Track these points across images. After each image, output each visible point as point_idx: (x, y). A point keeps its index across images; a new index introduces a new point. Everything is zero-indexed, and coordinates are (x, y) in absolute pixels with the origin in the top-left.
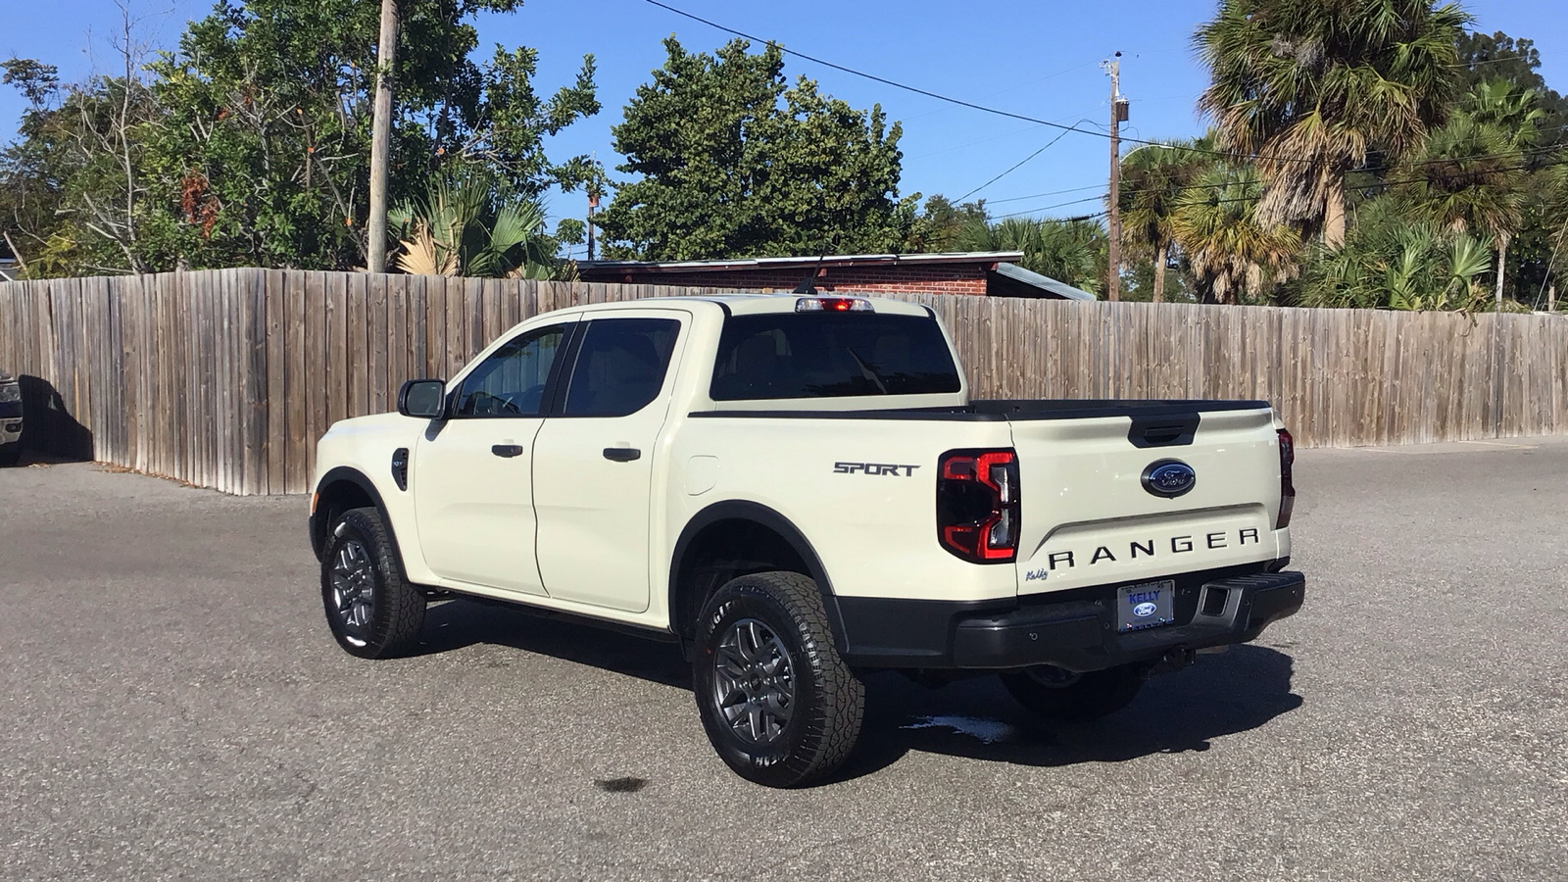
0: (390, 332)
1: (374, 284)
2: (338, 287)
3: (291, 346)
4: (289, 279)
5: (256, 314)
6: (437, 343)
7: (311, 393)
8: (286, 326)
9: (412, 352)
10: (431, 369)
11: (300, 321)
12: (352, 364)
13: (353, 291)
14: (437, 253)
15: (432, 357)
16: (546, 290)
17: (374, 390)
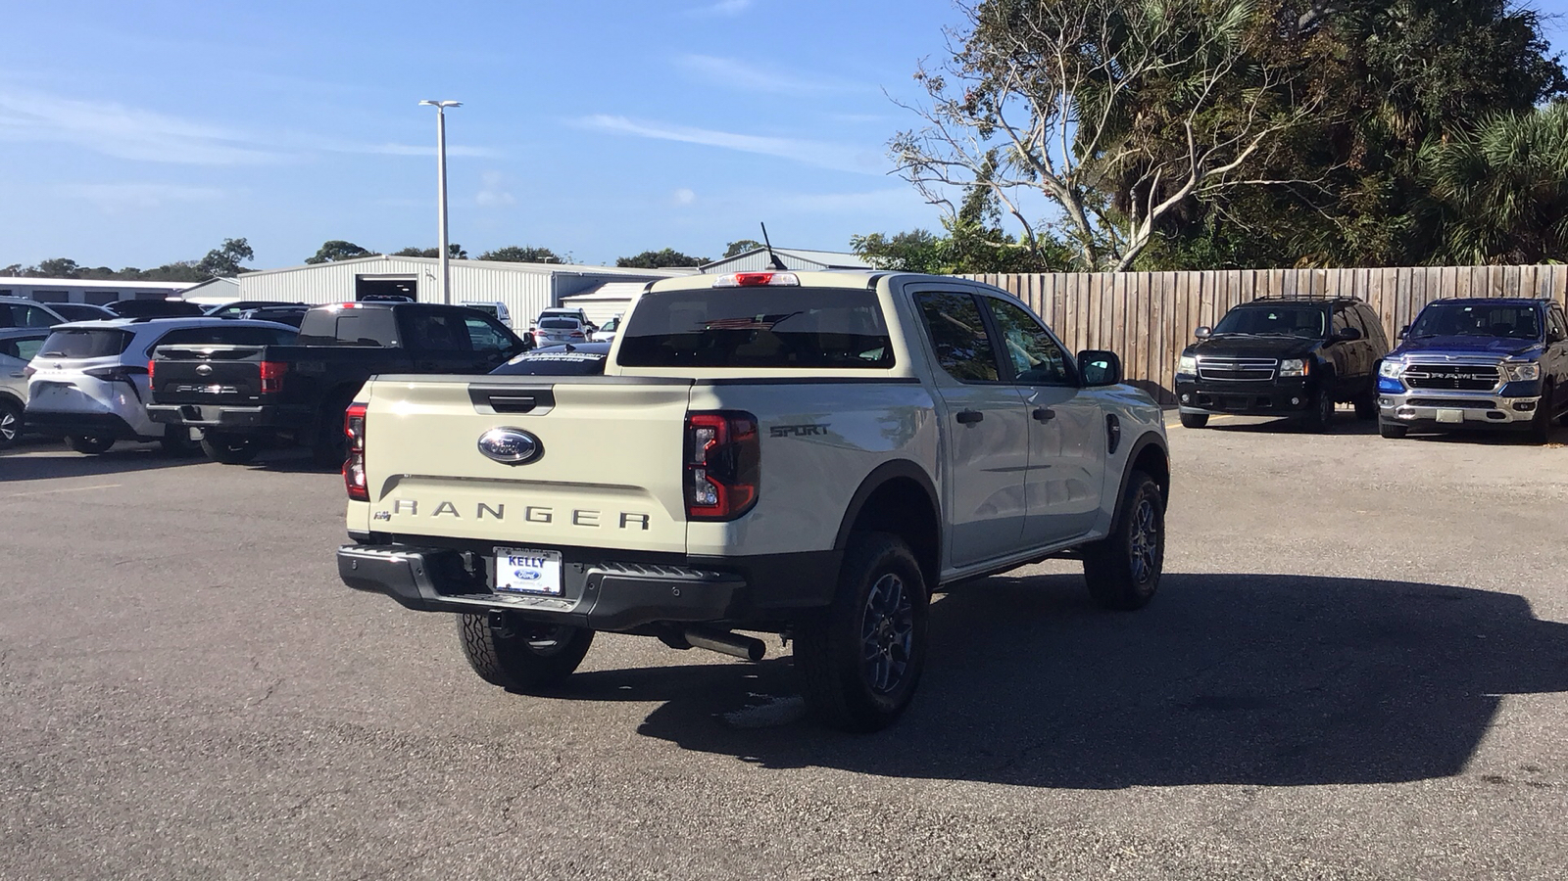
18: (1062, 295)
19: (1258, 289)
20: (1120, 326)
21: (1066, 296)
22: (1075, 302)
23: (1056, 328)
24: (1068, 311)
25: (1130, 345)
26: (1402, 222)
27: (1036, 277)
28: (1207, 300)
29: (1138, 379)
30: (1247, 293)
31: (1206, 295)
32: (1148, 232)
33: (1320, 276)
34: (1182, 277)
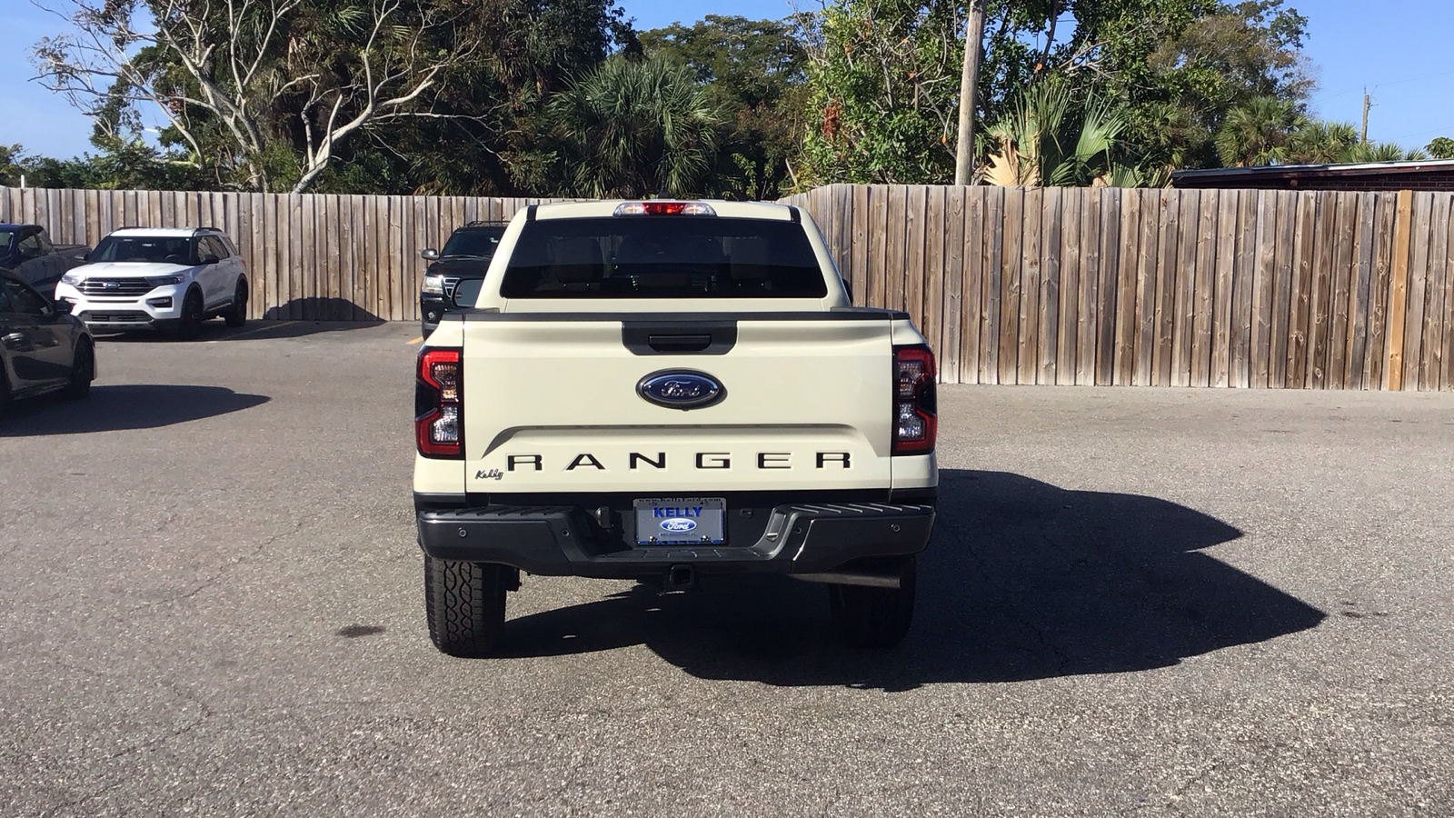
0: (966, 239)
1: (952, 195)
2: (919, 200)
3: (873, 253)
4: (874, 194)
5: (843, 224)
6: (1012, 250)
7: (891, 294)
8: (870, 233)
9: (987, 259)
10: (1006, 274)
11: (883, 230)
12: (929, 269)
13: (932, 202)
14: (1020, 164)
15: (1007, 263)
16: (1131, 198)
17: (948, 293)
18: (247, 215)
19: (442, 214)
20: (310, 246)
21: (252, 215)
22: (262, 222)
23: (242, 246)
24: (255, 230)
25: (321, 265)
26: (553, 158)
27: (218, 196)
28: (396, 223)
29: (331, 297)
30: (432, 217)
31: (394, 218)
32: (327, 156)
33: (497, 204)
34: (370, 201)
